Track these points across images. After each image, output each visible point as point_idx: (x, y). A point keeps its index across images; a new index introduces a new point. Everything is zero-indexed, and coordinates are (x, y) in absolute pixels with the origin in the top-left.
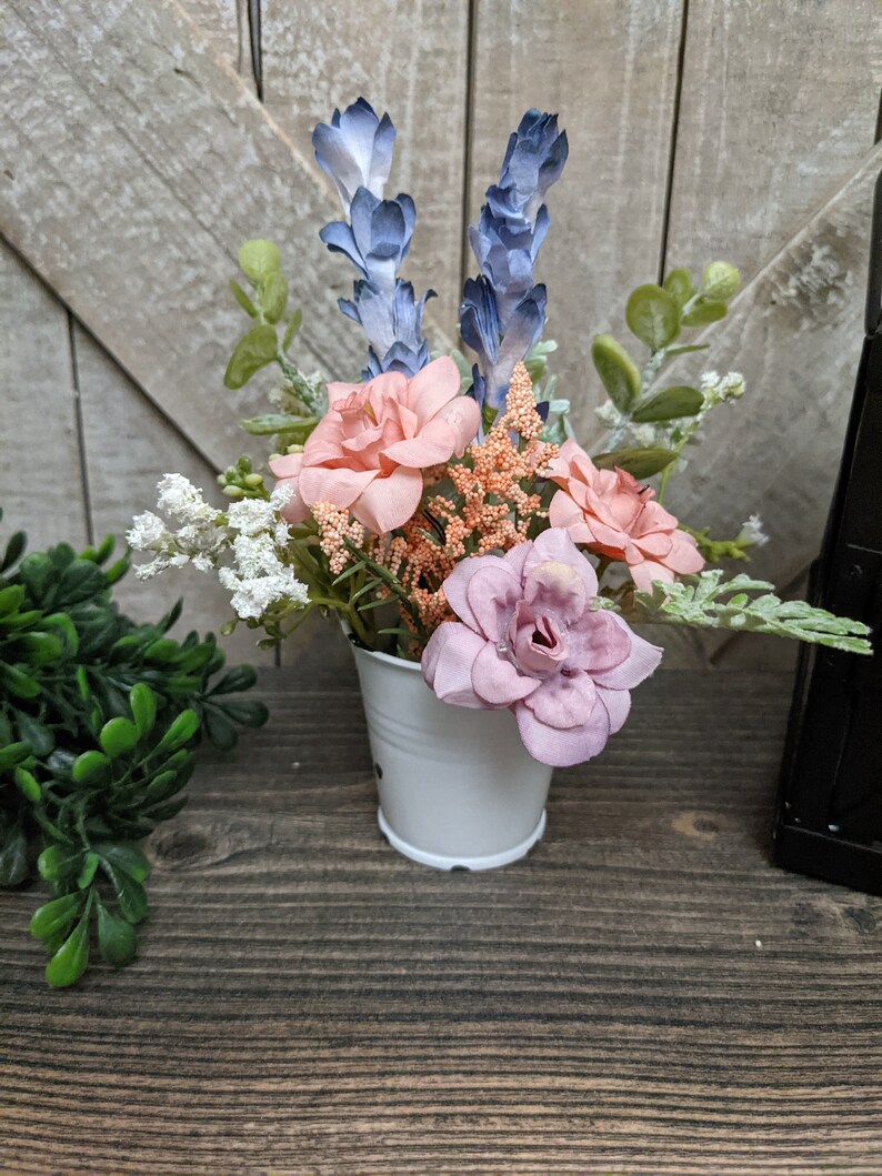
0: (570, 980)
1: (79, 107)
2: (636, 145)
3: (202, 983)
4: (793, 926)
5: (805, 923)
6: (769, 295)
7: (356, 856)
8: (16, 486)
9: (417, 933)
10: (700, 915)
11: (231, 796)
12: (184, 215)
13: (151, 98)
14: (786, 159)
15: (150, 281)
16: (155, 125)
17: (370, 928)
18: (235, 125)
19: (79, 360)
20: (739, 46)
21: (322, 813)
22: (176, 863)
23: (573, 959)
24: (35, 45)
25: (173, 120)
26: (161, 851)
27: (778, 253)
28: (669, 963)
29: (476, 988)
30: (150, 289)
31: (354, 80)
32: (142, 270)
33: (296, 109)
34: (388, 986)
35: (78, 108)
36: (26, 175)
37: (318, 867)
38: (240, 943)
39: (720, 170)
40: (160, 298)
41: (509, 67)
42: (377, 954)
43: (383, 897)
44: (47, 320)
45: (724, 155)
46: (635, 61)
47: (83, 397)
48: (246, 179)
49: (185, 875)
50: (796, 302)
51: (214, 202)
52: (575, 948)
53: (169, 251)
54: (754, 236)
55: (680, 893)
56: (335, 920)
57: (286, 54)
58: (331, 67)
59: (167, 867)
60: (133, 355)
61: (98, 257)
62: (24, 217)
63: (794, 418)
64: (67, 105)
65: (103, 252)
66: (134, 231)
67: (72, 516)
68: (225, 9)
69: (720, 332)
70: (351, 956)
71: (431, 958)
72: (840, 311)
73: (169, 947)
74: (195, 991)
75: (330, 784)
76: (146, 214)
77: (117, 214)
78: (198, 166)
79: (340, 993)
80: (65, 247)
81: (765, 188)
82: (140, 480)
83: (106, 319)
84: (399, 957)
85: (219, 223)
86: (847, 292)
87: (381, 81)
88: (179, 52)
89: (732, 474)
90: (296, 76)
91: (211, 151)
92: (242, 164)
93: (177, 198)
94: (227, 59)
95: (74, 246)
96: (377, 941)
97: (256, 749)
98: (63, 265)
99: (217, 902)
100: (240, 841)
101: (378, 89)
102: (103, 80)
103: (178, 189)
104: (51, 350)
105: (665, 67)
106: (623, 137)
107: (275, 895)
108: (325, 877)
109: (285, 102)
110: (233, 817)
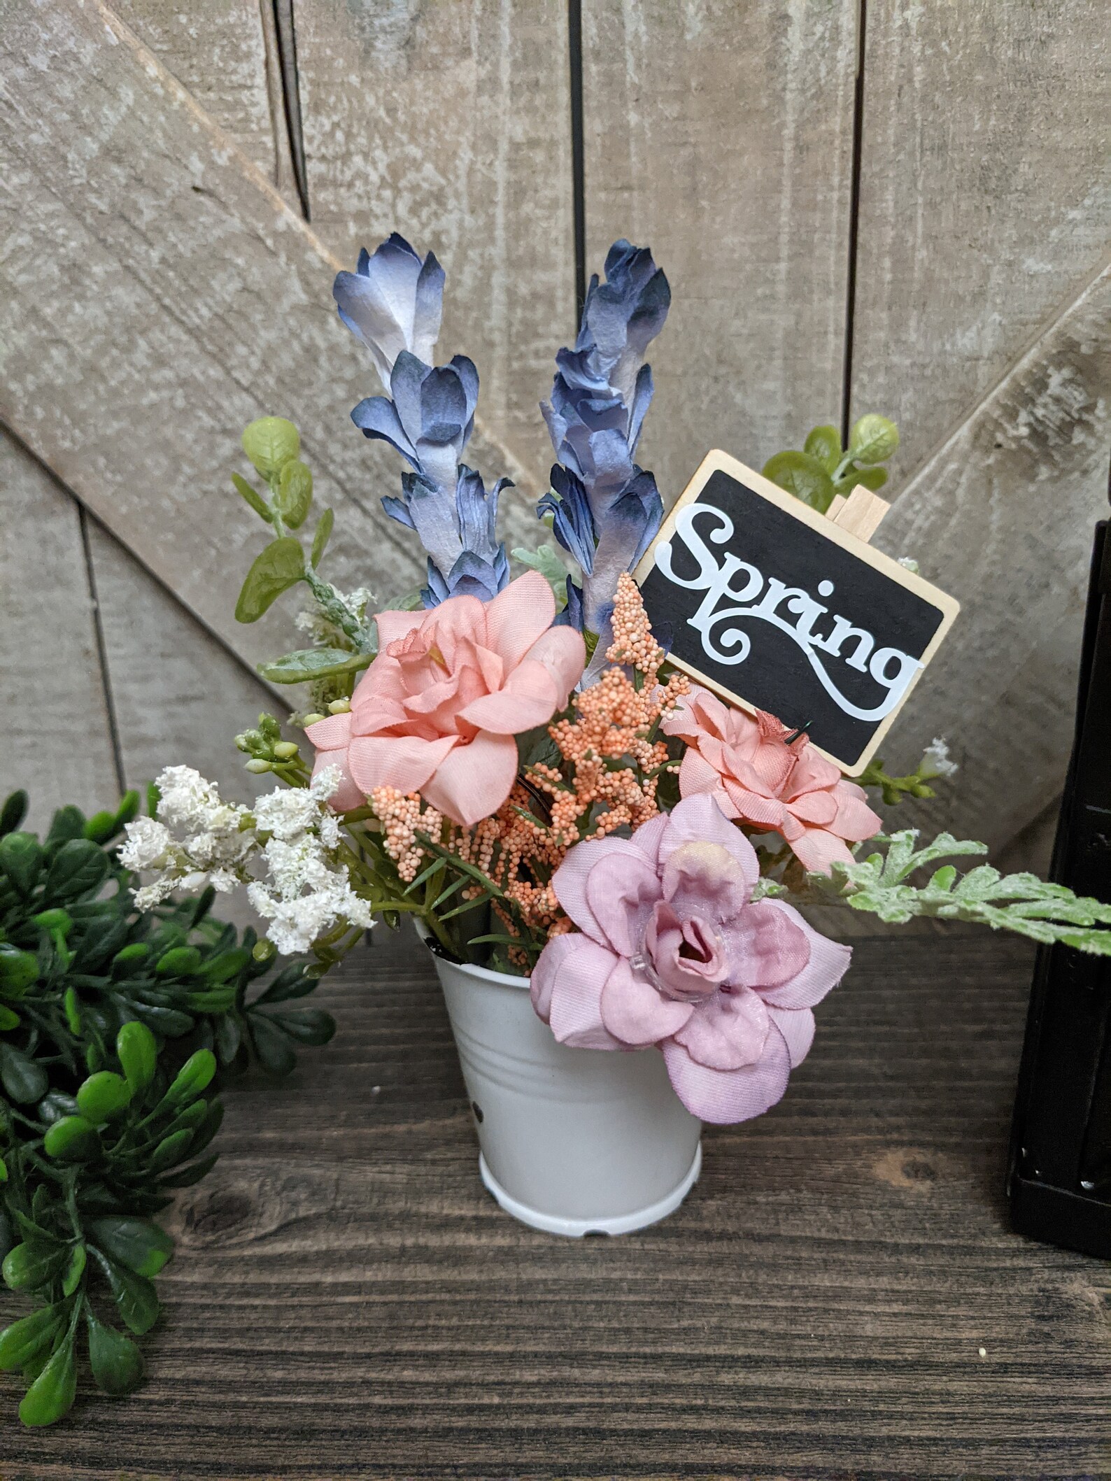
0: (719, 1411)
1: (74, 242)
2: (803, 247)
3: (227, 1417)
4: (1031, 1324)
5: (1051, 1318)
6: (993, 436)
7: (447, 1224)
8: (24, 723)
9: (518, 1341)
10: (905, 1309)
11: (290, 1137)
12: (215, 372)
13: (165, 225)
14: (1006, 255)
15: (176, 460)
16: (171, 261)
17: (456, 1333)
18: (273, 254)
19: (95, 561)
20: (935, 108)
21: (404, 1161)
22: (210, 1237)
23: (726, 1378)
24: (14, 167)
25: (194, 252)
26: (192, 1221)
27: (1000, 381)
28: (856, 1384)
29: (592, 1424)
30: (178, 470)
31: (425, 185)
32: (165, 446)
33: (353, 228)
34: (474, 1421)
35: (73, 244)
36: (14, 332)
37: (393, 1241)
38: (281, 1357)
39: (917, 274)
40: (191, 479)
41: (628, 156)
42: (462, 1373)
43: (476, 1287)
44: (53, 513)
45: (922, 254)
46: (797, 138)
47: (103, 607)
48: (292, 322)
49: (220, 1255)
50: (1030, 445)
51: (253, 353)
52: (729, 1362)
53: (199, 418)
54: (968, 359)
55: (879, 1274)
56: (410, 1322)
57: (335, 158)
58: (395, 171)
59: (197, 1244)
60: (160, 552)
61: (109, 432)
62: (13, 386)
63: (1034, 598)
64: (59, 240)
65: (116, 425)
66: (153, 396)
67: (97, 758)
68: (254, 104)
69: (929, 489)
70: (427, 1376)
71: (534, 1379)
72: (1091, 452)
73: (193, 1363)
74: (219, 1429)
75: (419, 1118)
76: (168, 374)
77: (130, 375)
78: (230, 309)
79: (410, 1433)
80: (67, 421)
81: (980, 295)
82: (179, 709)
83: (124, 510)
84: (491, 1378)
85: (260, 381)
86: (1099, 427)
87: (462, 185)
88: (197, 165)
89: (953, 674)
90: (350, 185)
91: (245, 289)
92: (286, 304)
93: (203, 349)
94: (261, 169)
95: (79, 419)
96: (464, 1353)
97: (327, 1067)
98: (67, 444)
99: (257, 1296)
100: (295, 1204)
101: (457, 195)
102: (103, 207)
103: (205, 340)
104: (60, 551)
105: (837, 142)
106: (784, 238)
107: (335, 1285)
108: (402, 1256)
109: (338, 219)
110: (289, 1168)
